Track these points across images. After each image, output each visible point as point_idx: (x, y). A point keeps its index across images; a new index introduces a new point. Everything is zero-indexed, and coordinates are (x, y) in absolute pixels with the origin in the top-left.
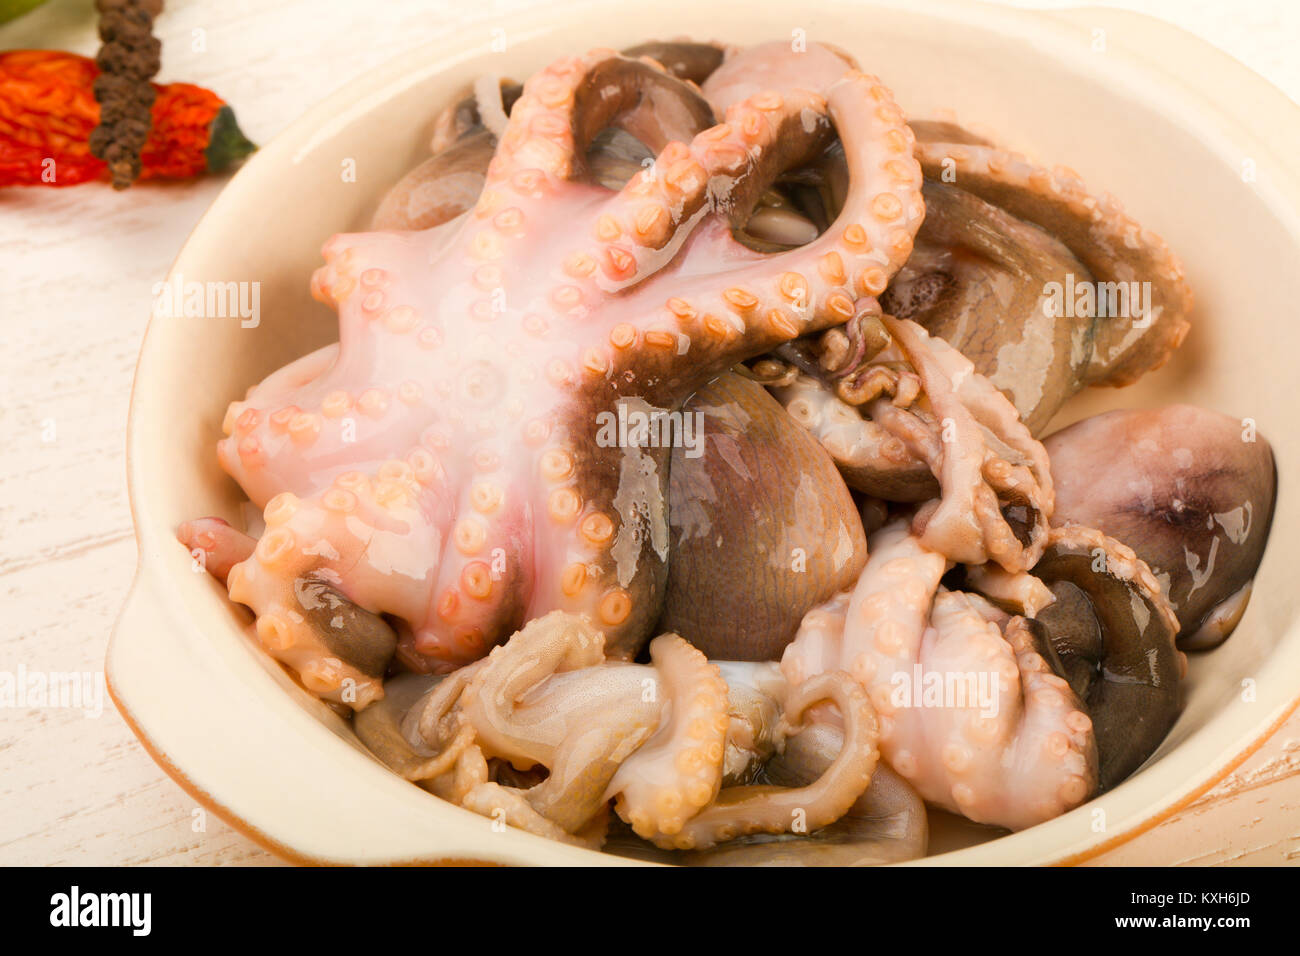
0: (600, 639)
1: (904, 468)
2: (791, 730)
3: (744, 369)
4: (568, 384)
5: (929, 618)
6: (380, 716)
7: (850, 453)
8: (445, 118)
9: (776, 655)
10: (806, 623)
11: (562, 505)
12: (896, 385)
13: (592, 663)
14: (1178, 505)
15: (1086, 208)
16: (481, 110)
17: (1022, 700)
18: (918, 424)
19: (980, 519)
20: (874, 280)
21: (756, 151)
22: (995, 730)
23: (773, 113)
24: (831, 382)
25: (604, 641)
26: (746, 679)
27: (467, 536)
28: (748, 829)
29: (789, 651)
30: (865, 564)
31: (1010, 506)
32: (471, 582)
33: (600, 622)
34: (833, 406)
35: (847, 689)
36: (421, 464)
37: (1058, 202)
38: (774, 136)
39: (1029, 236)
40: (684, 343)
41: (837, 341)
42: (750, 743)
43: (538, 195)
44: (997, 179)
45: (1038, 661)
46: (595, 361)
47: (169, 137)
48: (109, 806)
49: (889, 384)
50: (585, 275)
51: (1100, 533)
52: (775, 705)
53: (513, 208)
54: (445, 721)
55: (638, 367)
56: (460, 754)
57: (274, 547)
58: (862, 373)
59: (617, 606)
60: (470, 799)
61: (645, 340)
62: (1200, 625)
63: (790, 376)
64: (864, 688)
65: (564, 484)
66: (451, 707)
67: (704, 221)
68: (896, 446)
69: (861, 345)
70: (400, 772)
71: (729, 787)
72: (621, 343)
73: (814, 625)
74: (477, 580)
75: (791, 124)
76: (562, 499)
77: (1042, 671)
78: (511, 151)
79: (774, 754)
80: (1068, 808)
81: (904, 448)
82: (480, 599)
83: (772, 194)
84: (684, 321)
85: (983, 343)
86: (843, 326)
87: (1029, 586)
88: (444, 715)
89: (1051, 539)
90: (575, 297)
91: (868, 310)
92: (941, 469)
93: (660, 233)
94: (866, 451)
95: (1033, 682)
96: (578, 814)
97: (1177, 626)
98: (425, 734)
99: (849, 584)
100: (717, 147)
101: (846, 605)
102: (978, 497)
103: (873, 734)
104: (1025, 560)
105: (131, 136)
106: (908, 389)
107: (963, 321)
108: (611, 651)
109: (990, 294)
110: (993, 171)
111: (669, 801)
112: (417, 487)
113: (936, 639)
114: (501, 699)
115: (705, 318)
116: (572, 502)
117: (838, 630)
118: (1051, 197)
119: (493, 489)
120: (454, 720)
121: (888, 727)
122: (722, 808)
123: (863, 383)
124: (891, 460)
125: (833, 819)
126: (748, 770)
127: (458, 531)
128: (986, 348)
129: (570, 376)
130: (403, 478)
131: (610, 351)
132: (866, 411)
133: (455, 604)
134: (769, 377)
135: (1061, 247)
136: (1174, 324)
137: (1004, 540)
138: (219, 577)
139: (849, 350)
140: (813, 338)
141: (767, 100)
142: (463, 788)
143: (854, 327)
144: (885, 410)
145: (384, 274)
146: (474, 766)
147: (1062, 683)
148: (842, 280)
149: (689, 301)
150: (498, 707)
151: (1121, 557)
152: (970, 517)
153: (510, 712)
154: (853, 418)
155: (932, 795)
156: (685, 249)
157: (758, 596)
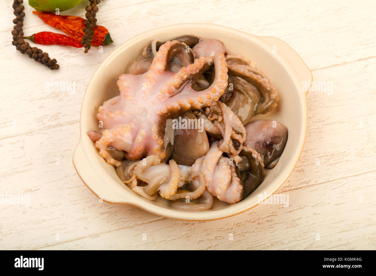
0: (160, 160)
1: (218, 133)
2: (192, 180)
3: (191, 112)
4: (158, 114)
5: (218, 163)
6: (121, 169)
7: (208, 130)
8: (146, 49)
9: (191, 165)
10: (197, 161)
11: (155, 137)
12: (218, 118)
13: (158, 164)
14: (268, 143)
15: (260, 82)
16: (152, 49)
17: (231, 182)
18: (221, 126)
19: (229, 147)
20: (216, 99)
21: (198, 71)
22: (225, 187)
23: (203, 63)
24: (207, 116)
25: (160, 161)
26: (185, 169)
27: (138, 140)
28: (182, 198)
29: (193, 165)
30: (209, 150)
31: (236, 142)
32: (138, 148)
33: (160, 157)
34: (207, 120)
35: (201, 176)
36: (131, 126)
37: (255, 80)
38: (202, 67)
39: (249, 87)
40: (179, 108)
41: (208, 110)
42: (184, 181)
43: (158, 75)
44: (244, 74)
45: (235, 175)
46: (163, 111)
47: (97, 39)
48: (74, 175)
49: (216, 118)
50: (164, 93)
51: (251, 148)
52: (190, 175)
53: (153, 78)
54: (131, 172)
55: (171, 113)
56: (133, 180)
57: (104, 140)
58: (213, 115)
59: (163, 155)
60: (133, 189)
61: (173, 108)
62: (269, 165)
63: (200, 114)
64: (204, 176)
65: (156, 133)
66: (133, 169)
67: (187, 84)
68: (217, 129)
69: (212, 111)
70: (122, 181)
71: (180, 190)
72: (169, 108)
73: (198, 161)
74: (139, 148)
75: (206, 64)
76: (155, 136)
77: (236, 177)
78: (155, 64)
79: (188, 183)
80: (237, 202)
81: (218, 130)
82: (140, 151)
83: (202, 76)
84: (180, 105)
85: (237, 108)
86: (209, 107)
87: (237, 158)
88: (131, 171)
89: (243, 148)
90: (161, 98)
91: (214, 104)
92: (224, 135)
93: (178, 86)
94: (211, 129)
95: (234, 178)
96: (152, 193)
97: (264, 166)
98: (128, 174)
99: (205, 154)
100: (191, 70)
101: (204, 158)
102: (229, 142)
103: (205, 185)
104: (237, 153)
105: (89, 43)
106: (220, 119)
107: (234, 103)
108: (162, 162)
109: (239, 98)
110: (244, 73)
111: (167, 194)
112: (130, 129)
113: (218, 168)
114: (141, 171)
115: (184, 105)
116: (157, 137)
117: (202, 163)
118: (254, 79)
119: (143, 132)
120: (133, 172)
121: (207, 184)
122: (177, 194)
123: (212, 117)
124: (216, 132)
125: (196, 198)
126: (184, 186)
127: (137, 139)
128: (237, 109)
129: (159, 113)
130: (128, 128)
131: (166, 109)
132: (213, 122)
133: (135, 151)
134: (195, 114)
135: (255, 88)
136: (274, 105)
137: (233, 150)
138: (94, 142)
139: (210, 111)
140: (204, 108)
141: (202, 60)
142: (132, 186)
143: (211, 108)
144: (216, 122)
145: (128, 88)
146: (135, 183)
147: (239, 179)
148: (210, 99)
149: (181, 101)
150: (140, 172)
151: (255, 153)
152: (227, 146)
153: (142, 173)
154: (210, 123)
155: (214, 195)
156: (183, 88)
157: (189, 155)
